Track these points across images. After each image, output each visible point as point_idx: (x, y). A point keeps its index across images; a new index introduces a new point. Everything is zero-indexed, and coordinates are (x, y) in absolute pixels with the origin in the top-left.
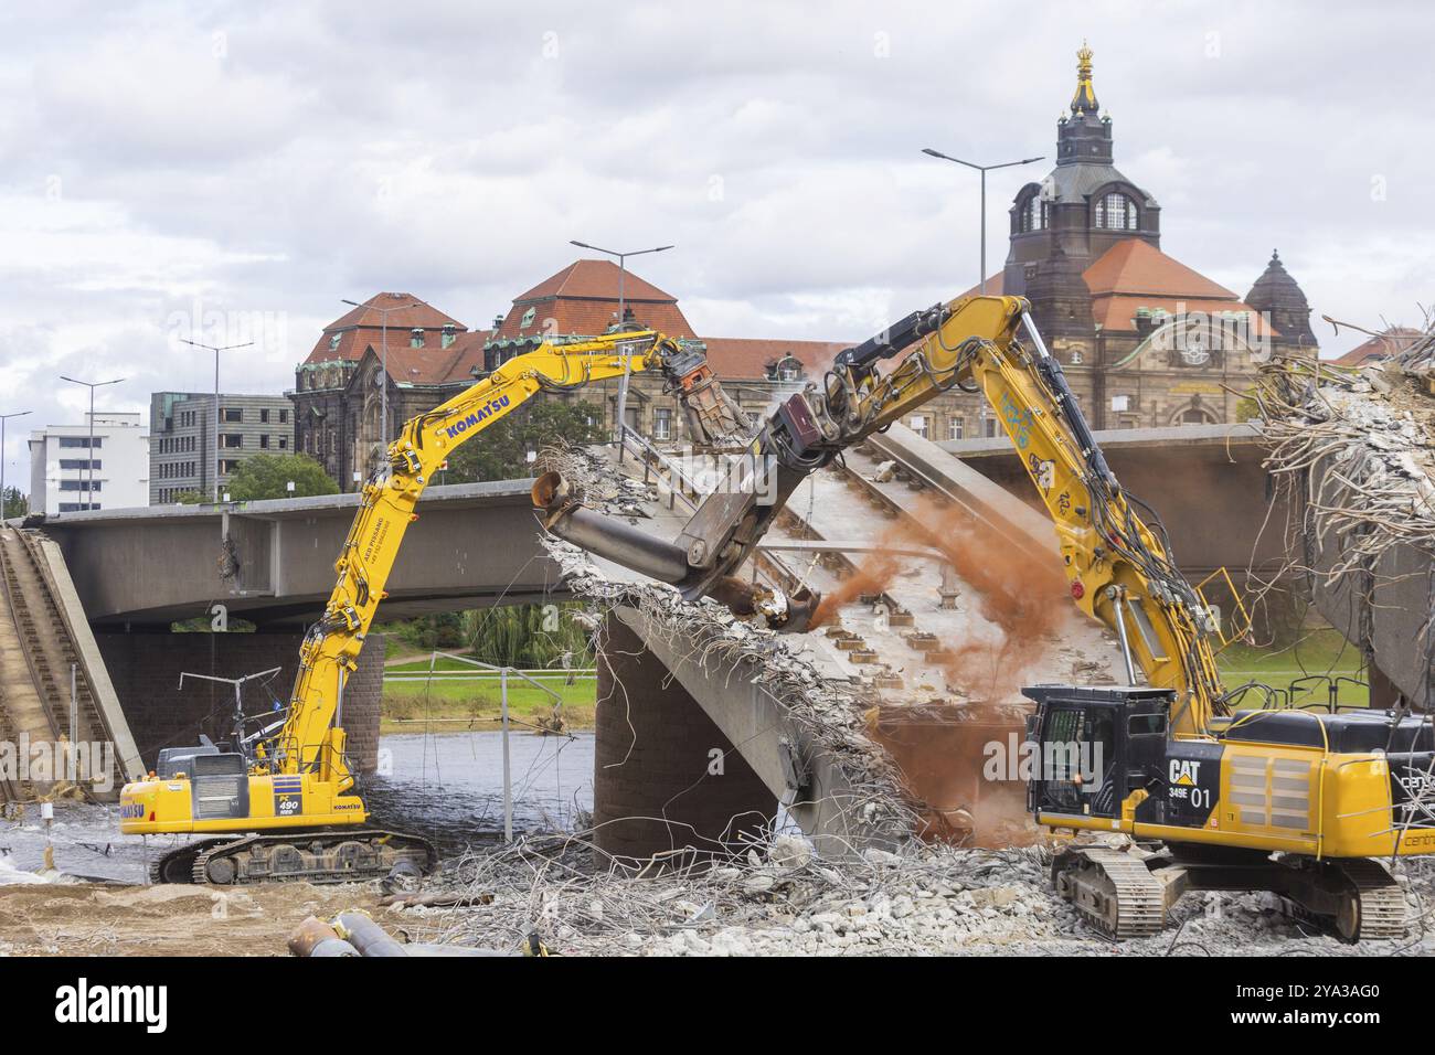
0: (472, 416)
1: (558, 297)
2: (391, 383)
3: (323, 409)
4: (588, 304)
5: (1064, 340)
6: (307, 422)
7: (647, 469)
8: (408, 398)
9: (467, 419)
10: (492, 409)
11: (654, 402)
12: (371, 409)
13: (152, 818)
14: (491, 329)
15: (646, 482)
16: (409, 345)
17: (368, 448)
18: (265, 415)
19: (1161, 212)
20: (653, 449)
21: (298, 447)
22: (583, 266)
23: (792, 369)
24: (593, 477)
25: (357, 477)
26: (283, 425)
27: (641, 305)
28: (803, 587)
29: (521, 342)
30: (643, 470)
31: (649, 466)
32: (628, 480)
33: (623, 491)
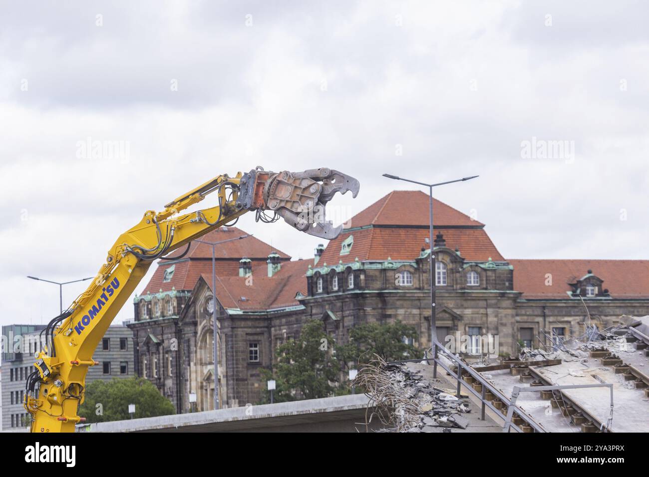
1: (374, 226)
2: (222, 311)
3: (160, 337)
4: (402, 232)
6: (145, 348)
7: (459, 383)
8: (238, 323)
11: (466, 320)
12: (204, 335)
14: (313, 257)
15: (460, 396)
16: (238, 274)
17: (202, 372)
18: (106, 343)
20: (464, 365)
21: (139, 371)
22: (396, 196)
23: (593, 285)
24: (410, 392)
25: (192, 398)
26: (123, 352)
27: (451, 231)
29: (340, 268)
30: (456, 385)
31: (461, 381)
32: (441, 394)
33: (437, 404)
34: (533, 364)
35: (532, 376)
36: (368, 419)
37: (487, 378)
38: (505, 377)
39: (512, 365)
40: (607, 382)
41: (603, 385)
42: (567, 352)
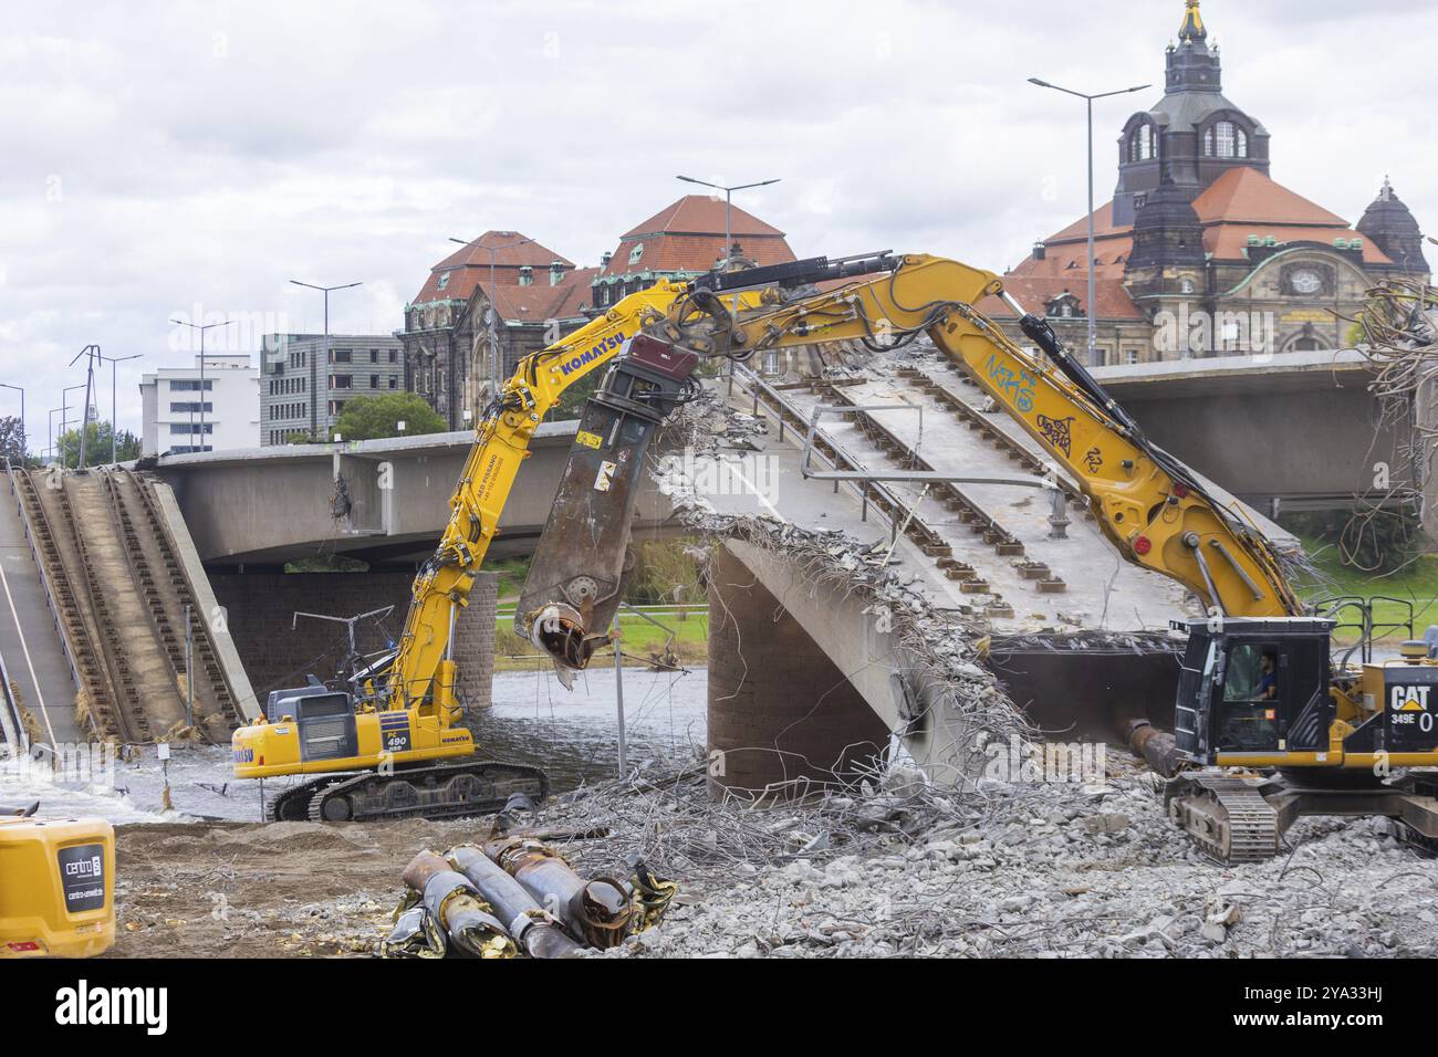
0: (587, 353)
1: (666, 233)
2: (499, 321)
3: (433, 349)
4: (696, 240)
5: (1174, 269)
6: (416, 361)
7: (756, 402)
8: (518, 336)
9: (582, 356)
10: (608, 346)
12: (481, 348)
13: (261, 762)
14: (599, 265)
15: (756, 416)
16: (518, 283)
17: (478, 389)
18: (374, 356)
19: (1270, 140)
20: (762, 383)
21: (409, 387)
22: (691, 202)
24: (703, 410)
25: (468, 415)
26: (393, 365)
27: (749, 240)
28: (913, 517)
29: (628, 279)
30: (753, 404)
31: (758, 399)
32: (737, 413)
33: (732, 424)
34: (836, 383)
35: (835, 394)
36: (657, 439)
37: (785, 397)
38: (805, 397)
39: (813, 384)
40: (915, 404)
41: (911, 406)
42: (874, 370)
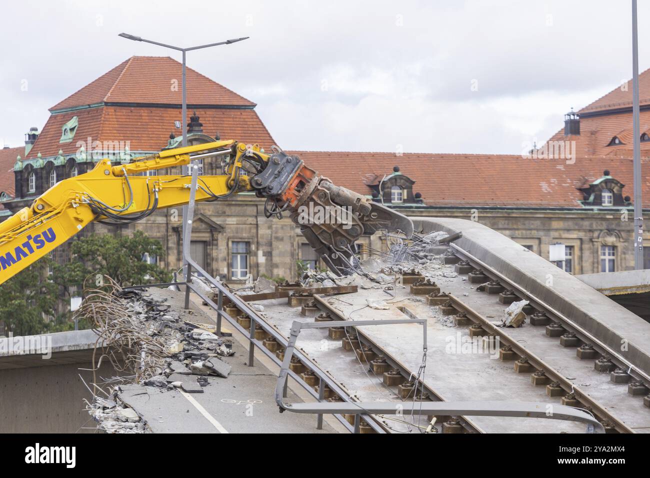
0: (8, 256)
1: (106, 104)
4: (144, 112)
7: (219, 316)
9: (1, 258)
10: (34, 245)
11: (229, 232)
14: (23, 145)
15: (219, 333)
20: (226, 292)
22: (137, 63)
23: (401, 188)
24: (152, 327)
27: (210, 112)
29: (60, 161)
30: (215, 318)
31: (222, 312)
32: (195, 330)
33: (189, 344)
34: (319, 291)
35: (318, 306)
36: (96, 363)
37: (259, 310)
38: (282, 309)
39: (291, 293)
40: (419, 317)
41: (413, 319)
42: (366, 275)
